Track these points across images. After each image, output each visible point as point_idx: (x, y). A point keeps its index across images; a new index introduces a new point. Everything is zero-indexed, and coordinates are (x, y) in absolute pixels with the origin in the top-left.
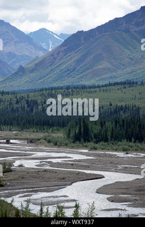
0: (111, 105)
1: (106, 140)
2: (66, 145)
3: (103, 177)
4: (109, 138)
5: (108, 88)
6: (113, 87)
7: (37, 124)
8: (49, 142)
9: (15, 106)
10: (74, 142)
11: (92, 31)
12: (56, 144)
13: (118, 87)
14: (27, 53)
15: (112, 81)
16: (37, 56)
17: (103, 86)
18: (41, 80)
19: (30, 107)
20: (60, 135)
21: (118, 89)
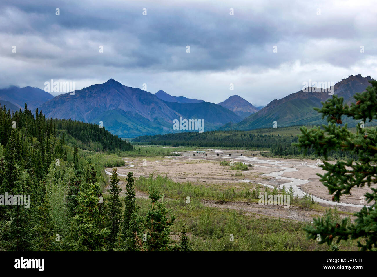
0: (292, 136)
1: (291, 154)
2: (271, 157)
3: (285, 170)
4: (293, 153)
5: (290, 128)
6: (293, 127)
7: (255, 147)
8: (263, 155)
9: (244, 138)
10: (275, 155)
11: (281, 99)
12: (266, 156)
13: (296, 127)
14: (249, 111)
15: (292, 124)
16: (254, 113)
17: (288, 127)
18: (256, 124)
19: (251, 138)
20: (267, 152)
21: (295, 129)
